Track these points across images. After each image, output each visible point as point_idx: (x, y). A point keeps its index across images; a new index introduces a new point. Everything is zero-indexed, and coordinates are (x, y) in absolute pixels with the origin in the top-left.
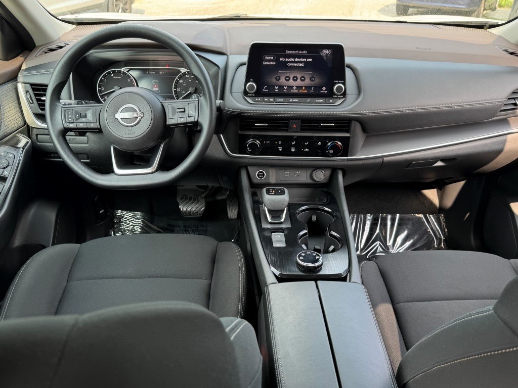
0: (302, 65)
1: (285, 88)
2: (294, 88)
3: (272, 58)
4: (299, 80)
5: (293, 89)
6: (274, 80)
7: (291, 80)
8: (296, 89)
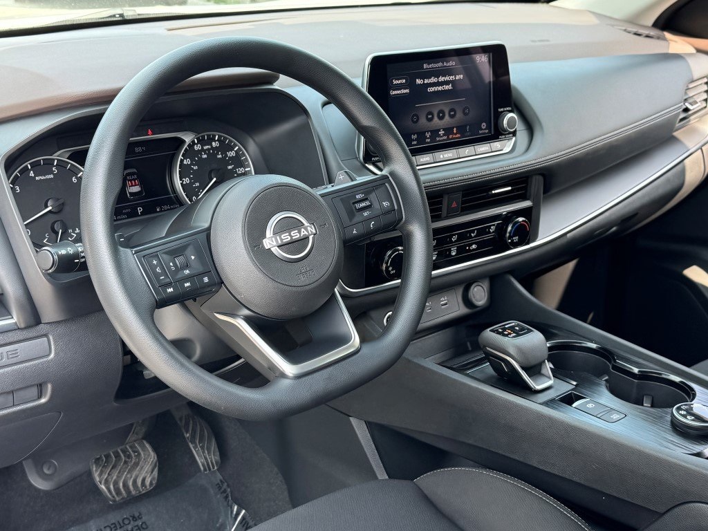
0: (449, 87)
1: (428, 135)
2: (442, 132)
3: (404, 81)
4: (447, 117)
5: (439, 136)
6: (410, 122)
7: (436, 119)
8: (444, 135)
